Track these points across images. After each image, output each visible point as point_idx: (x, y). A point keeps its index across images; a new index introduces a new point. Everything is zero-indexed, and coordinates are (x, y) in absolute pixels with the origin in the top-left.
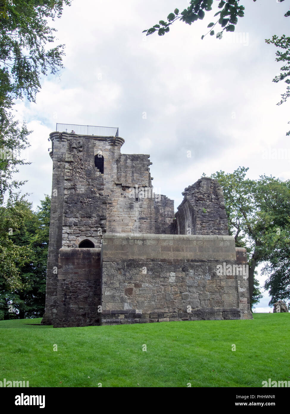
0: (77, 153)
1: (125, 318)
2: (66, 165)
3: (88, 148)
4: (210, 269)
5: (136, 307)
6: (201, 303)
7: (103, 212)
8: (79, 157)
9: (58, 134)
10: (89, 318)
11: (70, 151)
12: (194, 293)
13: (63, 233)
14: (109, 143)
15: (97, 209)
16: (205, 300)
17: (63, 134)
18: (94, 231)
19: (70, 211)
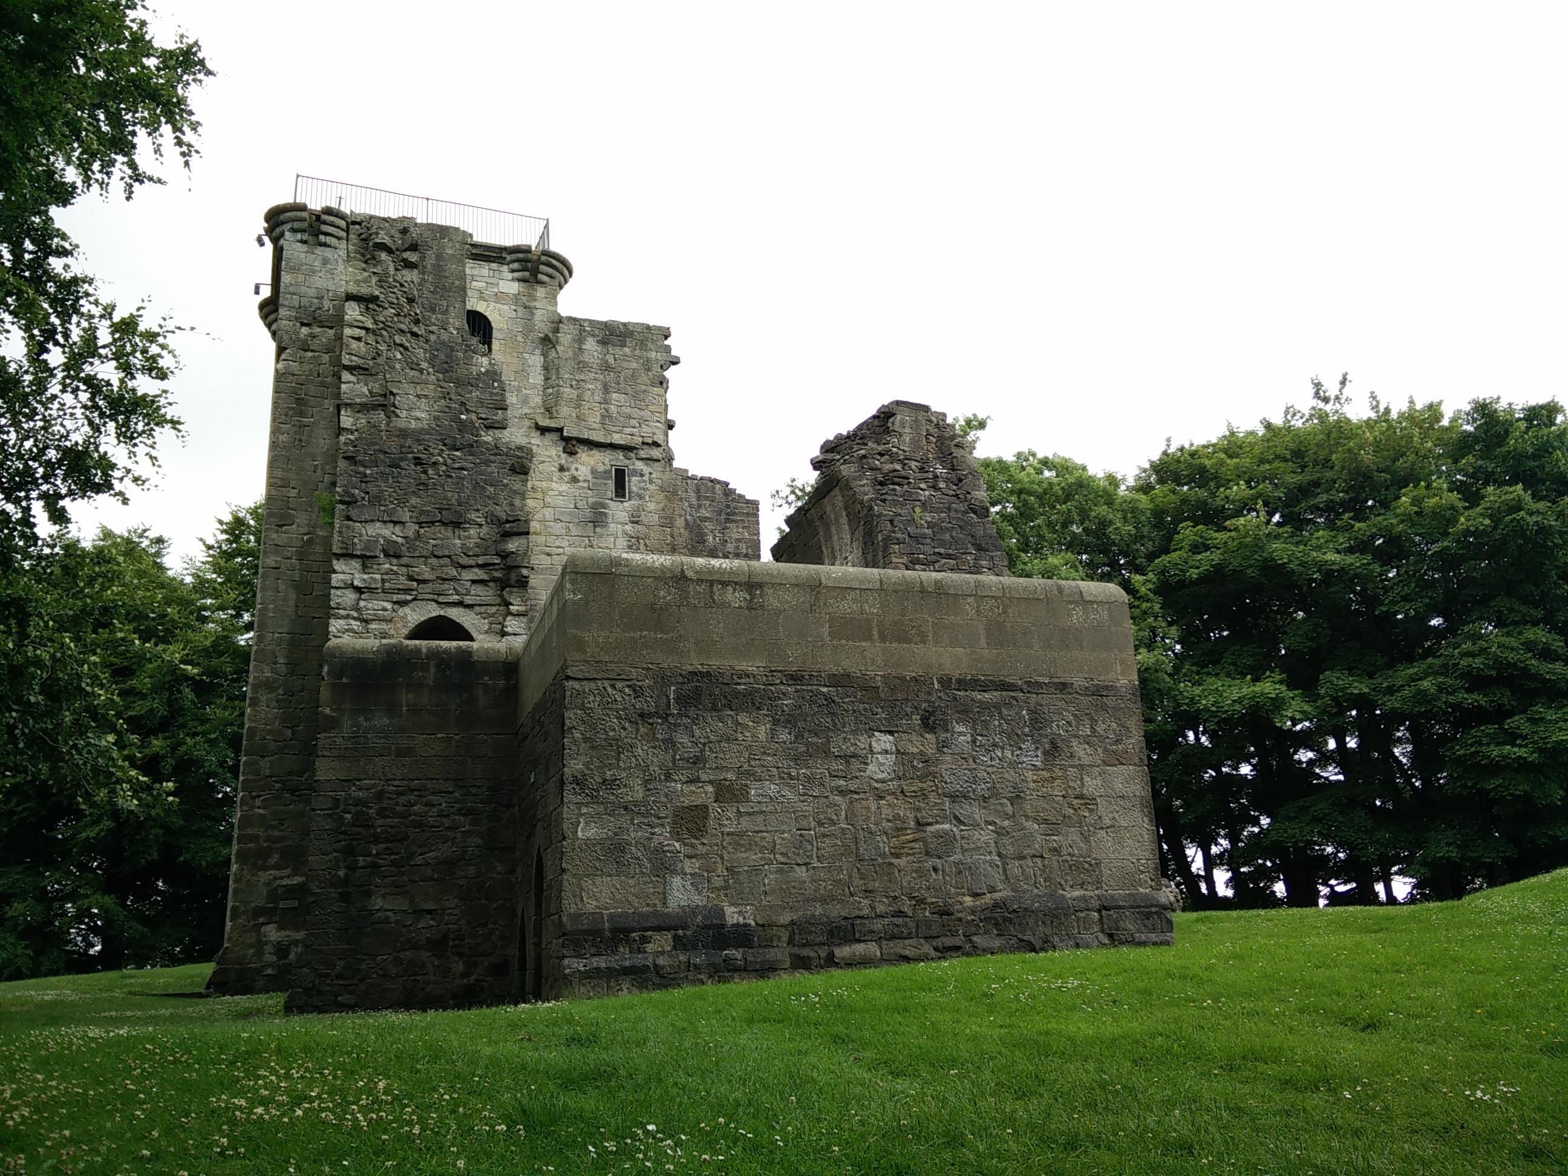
0: (397, 269)
1: (675, 948)
2: (350, 312)
3: (439, 257)
4: (1038, 721)
5: (726, 895)
6: (1005, 870)
7: (512, 505)
8: (402, 285)
9: (305, 214)
10: (460, 955)
11: (366, 262)
12: (976, 825)
13: (336, 588)
14: (513, 271)
15: (488, 493)
16: (1024, 858)
17: (325, 217)
18: (474, 582)
19: (367, 493)
